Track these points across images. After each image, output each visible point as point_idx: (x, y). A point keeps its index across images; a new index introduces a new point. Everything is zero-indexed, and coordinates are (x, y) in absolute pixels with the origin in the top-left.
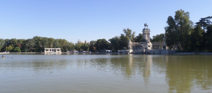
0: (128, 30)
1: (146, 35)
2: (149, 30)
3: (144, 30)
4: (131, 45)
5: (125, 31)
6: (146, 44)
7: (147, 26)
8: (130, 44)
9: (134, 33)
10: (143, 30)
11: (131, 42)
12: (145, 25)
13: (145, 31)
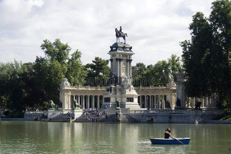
0: (57, 43)
1: (122, 63)
2: (131, 48)
3: (114, 48)
4: (70, 93)
5: (46, 46)
6: (122, 91)
7: (124, 38)
8: (68, 91)
9: (77, 55)
10: (111, 47)
11: (69, 84)
12: (119, 34)
13: (118, 51)
